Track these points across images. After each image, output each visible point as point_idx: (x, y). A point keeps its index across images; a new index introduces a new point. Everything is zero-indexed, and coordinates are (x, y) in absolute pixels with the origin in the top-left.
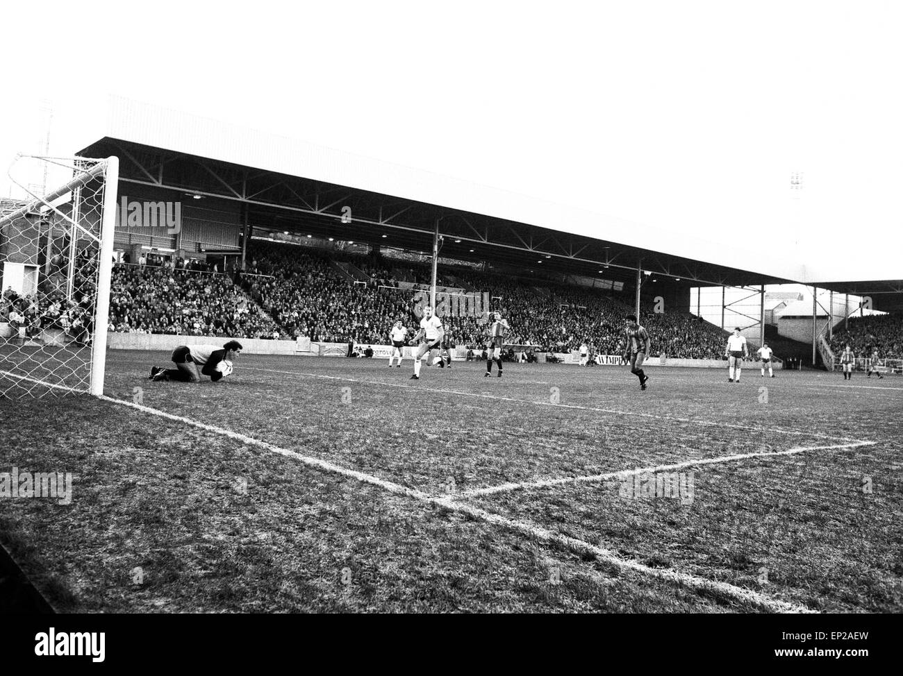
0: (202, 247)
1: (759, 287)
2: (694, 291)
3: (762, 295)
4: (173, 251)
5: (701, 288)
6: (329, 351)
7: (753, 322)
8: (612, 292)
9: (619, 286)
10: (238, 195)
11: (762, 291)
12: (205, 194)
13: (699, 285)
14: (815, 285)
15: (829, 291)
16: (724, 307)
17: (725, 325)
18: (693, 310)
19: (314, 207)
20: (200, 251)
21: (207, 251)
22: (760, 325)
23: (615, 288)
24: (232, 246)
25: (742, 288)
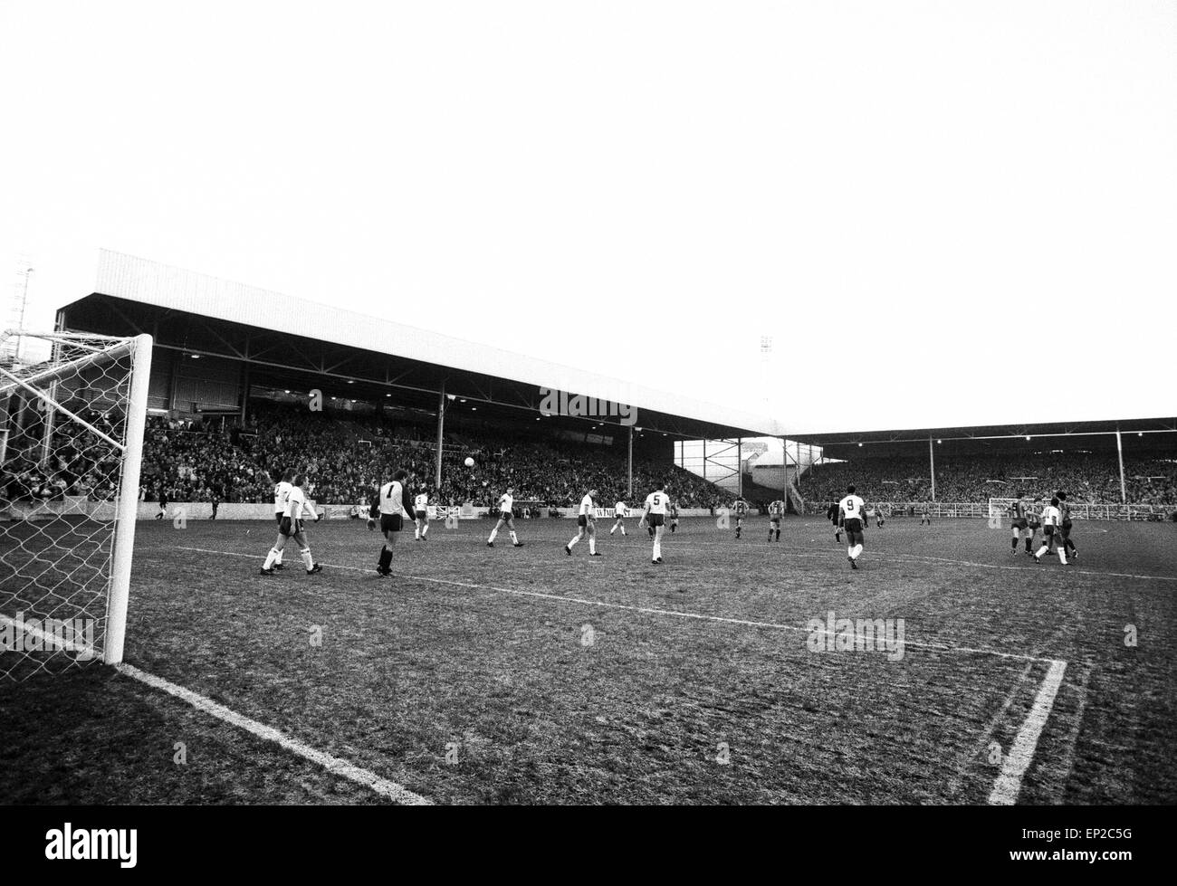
0: (197, 407)
1: (736, 440)
2: (677, 444)
3: (739, 448)
4: (166, 411)
5: (685, 442)
6: (335, 513)
7: (731, 472)
8: (603, 446)
9: (609, 440)
10: (240, 354)
11: (739, 444)
12: (204, 353)
13: (682, 439)
14: (785, 438)
15: (796, 443)
16: (705, 459)
17: (707, 475)
18: (677, 462)
19: (320, 368)
20: (196, 411)
21: (204, 411)
22: (737, 475)
23: (606, 442)
24: (230, 406)
25: (722, 441)
